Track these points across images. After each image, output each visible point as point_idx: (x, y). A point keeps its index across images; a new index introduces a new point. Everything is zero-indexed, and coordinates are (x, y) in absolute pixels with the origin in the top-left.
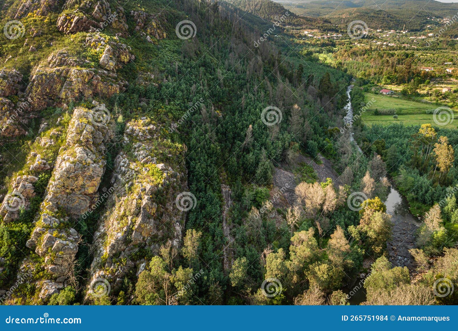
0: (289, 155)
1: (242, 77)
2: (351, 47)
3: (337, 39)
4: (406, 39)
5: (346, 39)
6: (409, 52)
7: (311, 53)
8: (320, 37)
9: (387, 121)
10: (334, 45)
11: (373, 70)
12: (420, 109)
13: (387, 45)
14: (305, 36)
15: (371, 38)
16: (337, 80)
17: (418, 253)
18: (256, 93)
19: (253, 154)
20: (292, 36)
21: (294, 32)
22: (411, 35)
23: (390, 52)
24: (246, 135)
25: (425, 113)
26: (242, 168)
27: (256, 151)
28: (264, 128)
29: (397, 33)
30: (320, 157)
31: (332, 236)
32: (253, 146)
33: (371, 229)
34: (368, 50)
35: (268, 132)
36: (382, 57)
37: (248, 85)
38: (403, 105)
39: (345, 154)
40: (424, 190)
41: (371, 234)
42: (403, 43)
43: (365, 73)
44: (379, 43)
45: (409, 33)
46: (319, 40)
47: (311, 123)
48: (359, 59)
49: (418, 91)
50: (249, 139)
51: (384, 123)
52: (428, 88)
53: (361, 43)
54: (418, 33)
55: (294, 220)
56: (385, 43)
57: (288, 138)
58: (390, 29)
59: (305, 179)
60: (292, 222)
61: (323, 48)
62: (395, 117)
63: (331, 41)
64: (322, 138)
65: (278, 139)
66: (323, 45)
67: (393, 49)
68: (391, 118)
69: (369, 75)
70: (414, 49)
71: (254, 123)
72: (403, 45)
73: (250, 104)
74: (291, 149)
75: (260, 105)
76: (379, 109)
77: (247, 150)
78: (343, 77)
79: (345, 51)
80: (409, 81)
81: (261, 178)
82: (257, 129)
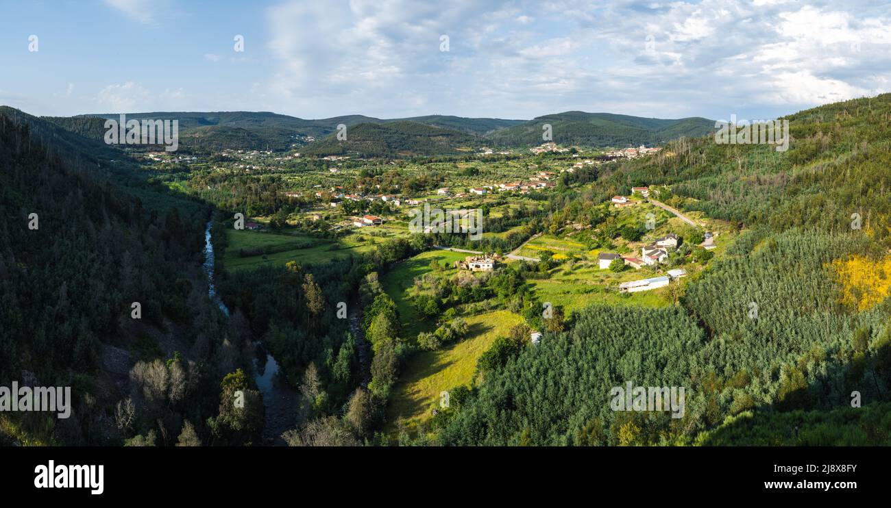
0: (120, 323)
1: (56, 217)
2: (209, 173)
3: (191, 163)
4: (271, 160)
5: (202, 162)
6: (276, 175)
7: (159, 181)
8: (170, 161)
9: (256, 263)
10: (188, 170)
11: (234, 200)
12: (290, 243)
13: (250, 169)
14: (151, 160)
15: (232, 161)
16: (192, 215)
17: (291, 436)
18: (75, 238)
19: (70, 325)
20: (134, 160)
21: (136, 155)
22: (277, 156)
23: (254, 177)
24: (58, 297)
25: (297, 248)
26: (53, 345)
27: (73, 319)
28: (85, 286)
29: (261, 153)
30: (167, 323)
31: (179, 437)
32: (70, 312)
33: (233, 418)
34: (229, 175)
35: (90, 291)
36: (245, 183)
37: (64, 227)
38: (273, 241)
39: (199, 314)
40: (299, 348)
41: (235, 424)
42: (269, 166)
43: (225, 204)
44: (242, 166)
45: (275, 154)
46: (168, 165)
47: (151, 276)
48: (219, 187)
49: (287, 221)
50: (63, 303)
51: (252, 266)
52: (298, 217)
53: (221, 167)
54: (284, 153)
55: (127, 421)
56: (248, 167)
57: (119, 299)
58: (252, 149)
59: (146, 357)
60: (124, 424)
61: (174, 175)
62: (264, 258)
63: (183, 166)
64: (168, 296)
65: (105, 300)
66: (175, 171)
67: (258, 173)
68: (260, 259)
69: (231, 206)
70: (281, 172)
71: (71, 279)
72: (269, 168)
73: (66, 253)
74: (124, 314)
75: (79, 254)
76: (244, 248)
77: (60, 319)
78: (200, 210)
79: (202, 178)
80: (277, 210)
81: (81, 360)
82: (75, 288)
